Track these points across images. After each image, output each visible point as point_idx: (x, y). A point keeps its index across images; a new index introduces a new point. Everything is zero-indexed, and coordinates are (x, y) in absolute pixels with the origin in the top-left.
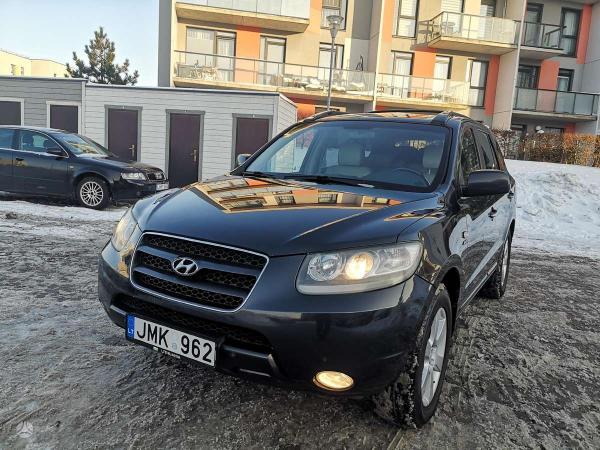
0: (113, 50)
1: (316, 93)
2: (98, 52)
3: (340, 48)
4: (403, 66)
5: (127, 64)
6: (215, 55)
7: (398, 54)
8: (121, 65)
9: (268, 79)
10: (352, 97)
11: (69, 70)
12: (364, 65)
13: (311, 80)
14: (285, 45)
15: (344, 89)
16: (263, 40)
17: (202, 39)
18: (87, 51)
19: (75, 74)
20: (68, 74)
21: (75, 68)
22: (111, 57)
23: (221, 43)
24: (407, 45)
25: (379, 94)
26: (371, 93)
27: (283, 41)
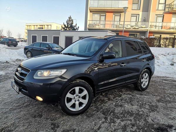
0: (73, 21)
1: (129, 29)
2: (69, 22)
3: (138, 15)
4: (160, 19)
5: (76, 25)
6: (100, 21)
7: (158, 16)
8: (75, 25)
9: (115, 26)
10: (141, 30)
11: (62, 27)
12: (145, 20)
13: (128, 26)
14: (120, 16)
15: (138, 28)
16: (114, 15)
17: (97, 16)
18: (67, 22)
19: (63, 28)
20: (62, 28)
21: (63, 26)
22: (72, 23)
23: (102, 17)
24: (161, 13)
25: (150, 29)
26: (147, 29)
27: (120, 15)
